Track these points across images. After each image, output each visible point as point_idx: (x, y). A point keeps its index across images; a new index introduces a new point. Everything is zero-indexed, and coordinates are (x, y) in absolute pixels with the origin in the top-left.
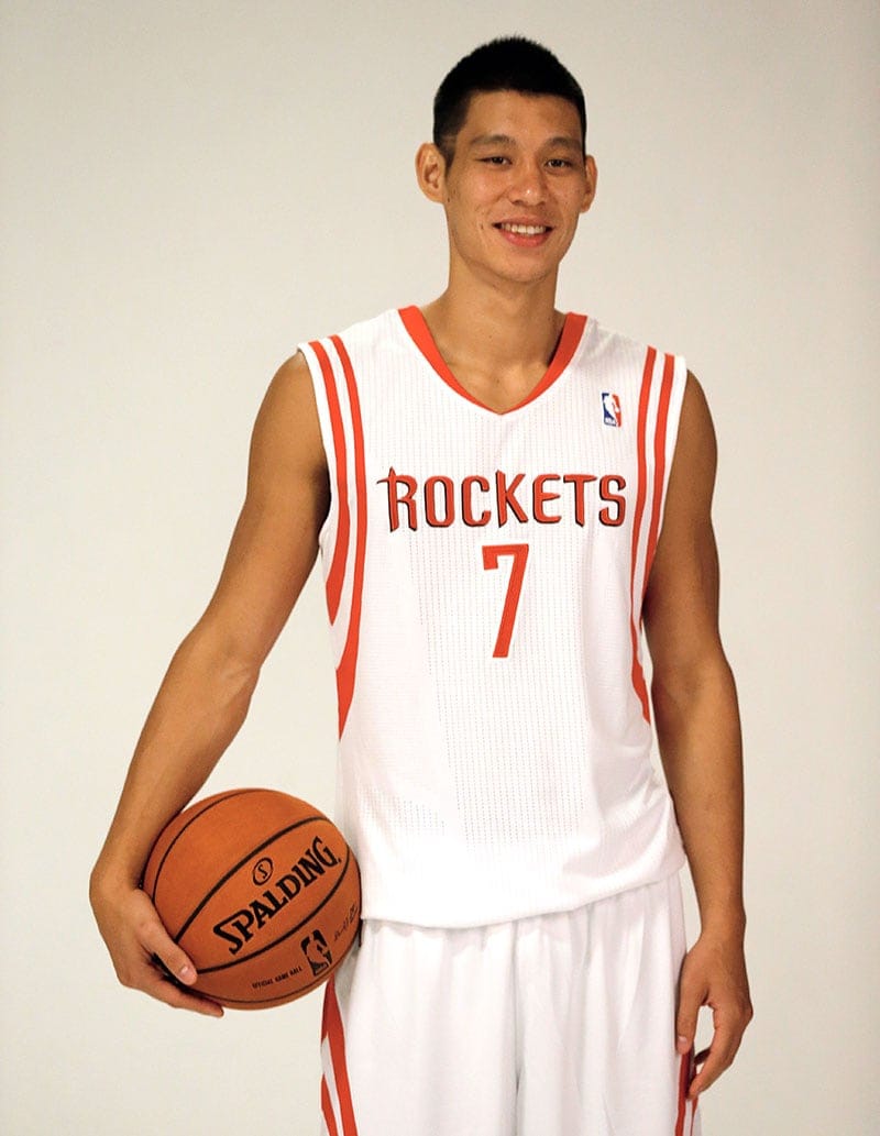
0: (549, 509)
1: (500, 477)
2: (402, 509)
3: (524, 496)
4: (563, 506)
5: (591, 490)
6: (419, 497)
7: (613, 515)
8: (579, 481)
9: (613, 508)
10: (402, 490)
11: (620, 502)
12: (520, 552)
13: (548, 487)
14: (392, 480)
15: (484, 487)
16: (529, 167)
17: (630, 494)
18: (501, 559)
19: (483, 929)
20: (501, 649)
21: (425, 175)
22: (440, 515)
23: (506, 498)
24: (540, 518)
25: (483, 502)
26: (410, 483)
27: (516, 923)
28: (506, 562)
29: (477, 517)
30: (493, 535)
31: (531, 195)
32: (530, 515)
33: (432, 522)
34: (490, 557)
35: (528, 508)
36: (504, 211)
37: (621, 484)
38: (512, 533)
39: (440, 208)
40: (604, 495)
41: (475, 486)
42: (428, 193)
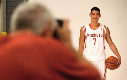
17: (103, 35)
20: (94, 45)
23: (95, 35)
31: (95, 17)
36: (94, 18)
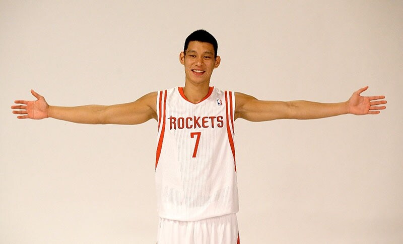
0: (206, 124)
1: (195, 117)
2: (173, 125)
3: (200, 122)
4: (209, 124)
5: (215, 120)
6: (176, 122)
7: (221, 125)
8: (212, 118)
9: (220, 123)
10: (173, 120)
11: (222, 122)
12: (199, 134)
13: (205, 120)
14: (171, 118)
15: (191, 119)
16: (200, 57)
18: (195, 136)
19: (187, 222)
20: (194, 156)
21: (181, 59)
22: (181, 126)
23: (196, 122)
24: (204, 126)
25: (191, 123)
26: (175, 119)
27: (194, 222)
28: (196, 136)
29: (189, 126)
30: (193, 130)
31: (199, 64)
32: (201, 126)
33: (179, 128)
34: (192, 135)
35: (201, 125)
37: (222, 118)
38: (198, 130)
39: (184, 66)
40: (218, 121)
41: (189, 120)
42: (181, 63)
